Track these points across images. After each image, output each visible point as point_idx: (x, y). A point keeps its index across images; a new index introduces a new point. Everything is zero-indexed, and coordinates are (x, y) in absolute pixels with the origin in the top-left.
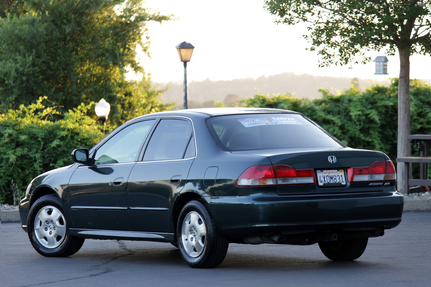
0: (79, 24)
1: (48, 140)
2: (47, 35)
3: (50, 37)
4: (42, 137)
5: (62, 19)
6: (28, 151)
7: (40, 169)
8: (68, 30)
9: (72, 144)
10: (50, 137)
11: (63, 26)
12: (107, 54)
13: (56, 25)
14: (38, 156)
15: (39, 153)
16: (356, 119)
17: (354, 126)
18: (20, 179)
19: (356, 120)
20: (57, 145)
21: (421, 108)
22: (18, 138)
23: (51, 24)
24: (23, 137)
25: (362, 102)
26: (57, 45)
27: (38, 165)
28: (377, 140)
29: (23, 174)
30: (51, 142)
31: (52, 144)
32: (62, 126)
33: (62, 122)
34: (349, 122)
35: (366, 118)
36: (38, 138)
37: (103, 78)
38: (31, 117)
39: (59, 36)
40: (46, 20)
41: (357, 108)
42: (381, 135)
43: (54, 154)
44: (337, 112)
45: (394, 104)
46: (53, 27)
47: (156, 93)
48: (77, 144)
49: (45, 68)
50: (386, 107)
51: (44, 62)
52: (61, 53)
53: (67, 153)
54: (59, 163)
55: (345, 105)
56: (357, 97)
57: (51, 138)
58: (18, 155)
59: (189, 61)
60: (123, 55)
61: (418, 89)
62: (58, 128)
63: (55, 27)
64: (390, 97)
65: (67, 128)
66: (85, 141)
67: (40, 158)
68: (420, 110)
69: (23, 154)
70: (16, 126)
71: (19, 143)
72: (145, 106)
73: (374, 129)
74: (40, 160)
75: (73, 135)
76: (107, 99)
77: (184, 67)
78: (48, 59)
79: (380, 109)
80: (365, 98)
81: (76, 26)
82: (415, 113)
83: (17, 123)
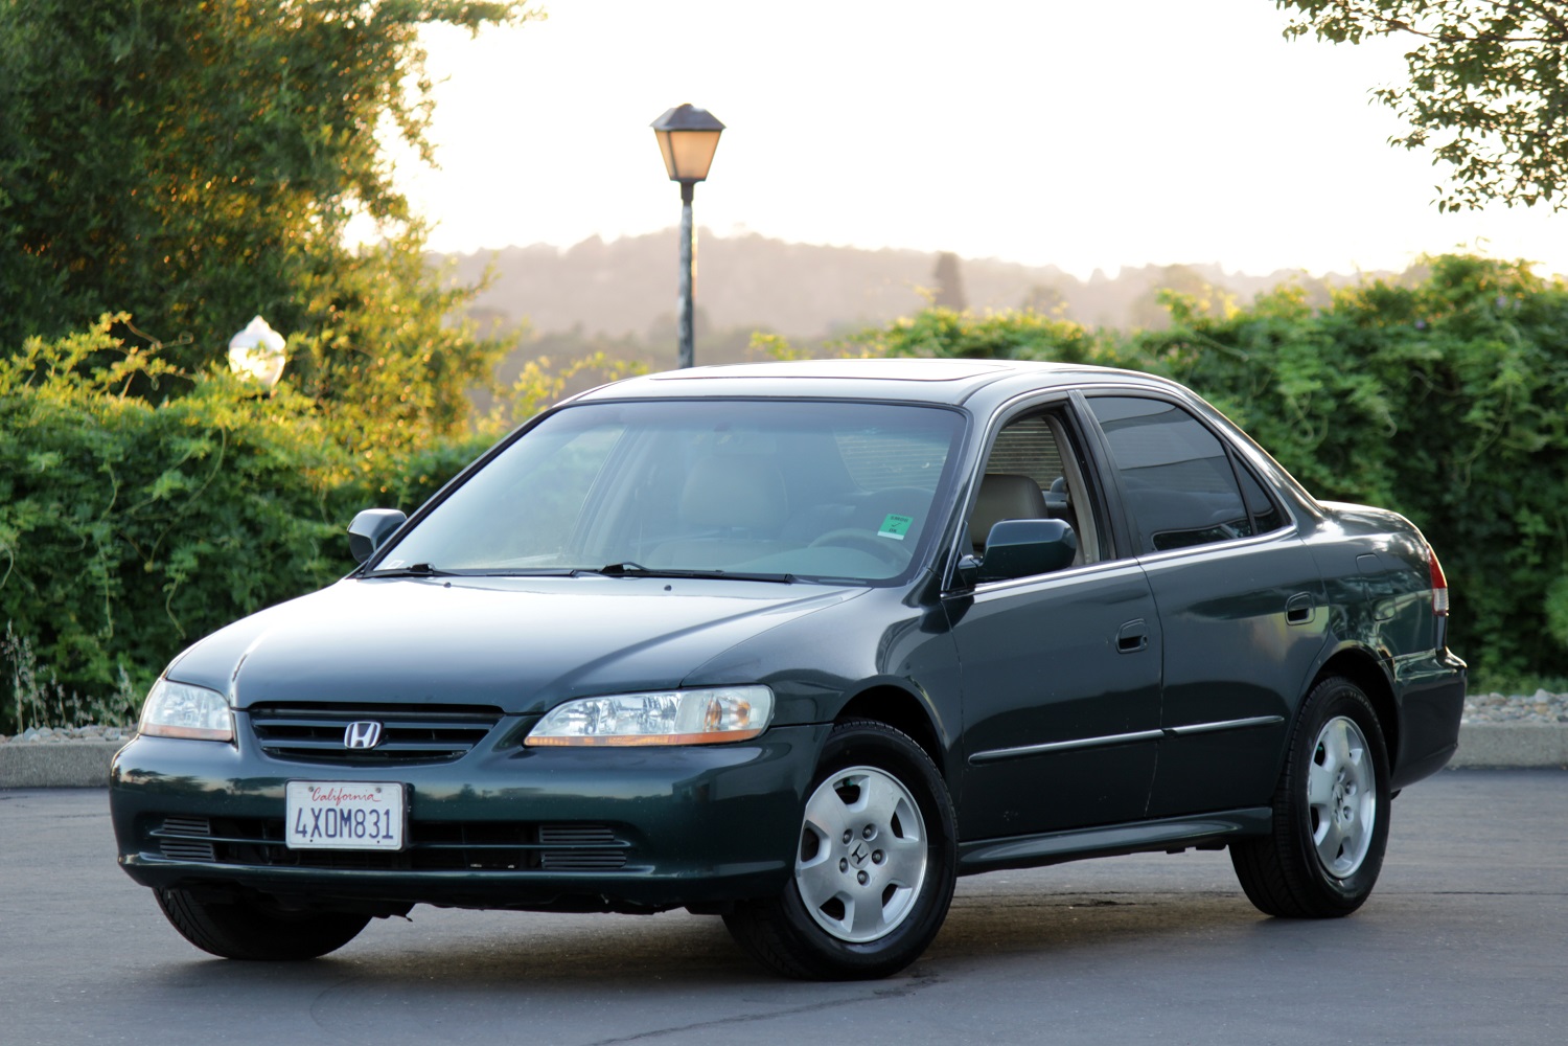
0: (161, 29)
1: (137, 472)
2: (35, 69)
3: (50, 76)
4: (114, 460)
5: (97, 10)
6: (61, 515)
7: (112, 582)
8: (121, 52)
9: (226, 486)
10: (143, 460)
11: (101, 37)
12: (271, 148)
13: (72, 30)
14: (101, 530)
15: (105, 520)
16: (1301, 407)
17: (1296, 435)
18: (28, 617)
19: (1300, 414)
20: (172, 490)
21: (1548, 370)
22: (22, 461)
23: (53, 28)
24: (43, 461)
25: (1320, 344)
26: (75, 108)
27: (104, 567)
28: (1381, 490)
29: (44, 599)
30: (151, 478)
31: (154, 486)
32: (193, 421)
33: (191, 403)
34: (1274, 421)
35: (1339, 407)
36: (102, 464)
37: (250, 238)
38: (65, 382)
39: (87, 75)
40: (33, 13)
41: (1305, 367)
42: (1393, 473)
43: (158, 526)
44: (1229, 383)
45: (1445, 355)
46: (61, 39)
47: (442, 299)
48: (245, 489)
49: (30, 197)
50: (1413, 365)
51: (25, 173)
52: (92, 139)
53: (212, 524)
54: (181, 562)
55: (1260, 356)
56: (1301, 325)
57: (147, 464)
58: (26, 527)
59: (703, 179)
60: (332, 151)
61: (1530, 300)
62: (174, 425)
63: (69, 40)
64: (1427, 329)
65: (211, 426)
66: (276, 477)
67: (108, 540)
68: (1542, 381)
69: (40, 522)
70: (16, 415)
71: (28, 482)
72: (408, 347)
73: (1368, 449)
74: (109, 549)
75: (233, 453)
76: (272, 319)
77: (681, 202)
78: (41, 161)
79: (1390, 373)
80: (1334, 330)
81: (150, 38)
82: (1525, 392)
83: (16, 403)
